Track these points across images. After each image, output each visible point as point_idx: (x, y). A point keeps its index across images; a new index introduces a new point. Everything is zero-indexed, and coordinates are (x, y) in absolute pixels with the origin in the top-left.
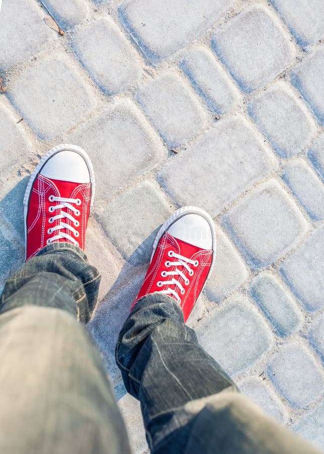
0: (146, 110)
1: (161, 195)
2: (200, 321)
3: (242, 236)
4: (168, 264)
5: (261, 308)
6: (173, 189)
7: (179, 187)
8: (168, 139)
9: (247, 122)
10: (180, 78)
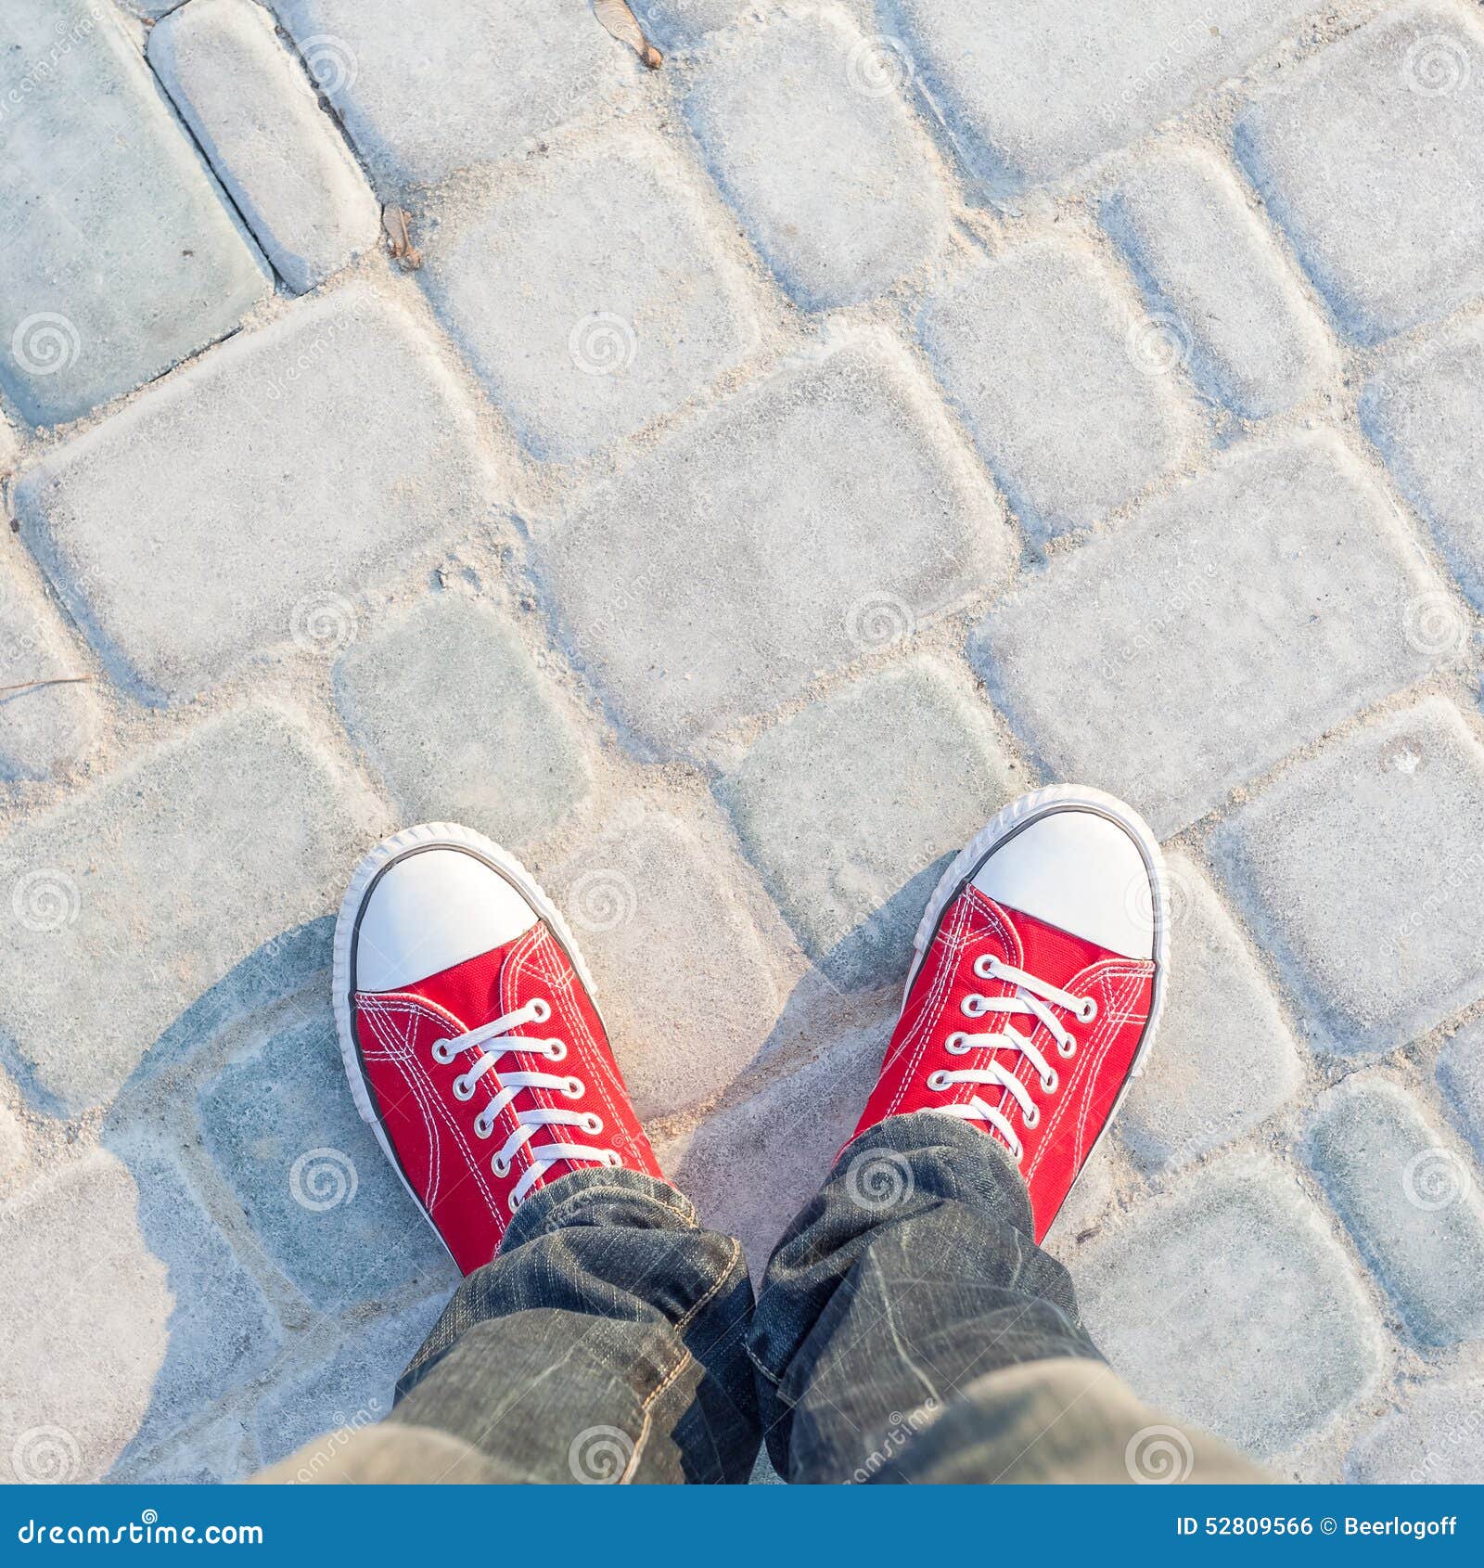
0: (948, 378)
1: (978, 718)
2: (1088, 1241)
3: (1290, 913)
4: (974, 1005)
5: (1346, 1218)
6: (1027, 698)
7: (1051, 693)
8: (1025, 497)
9: (1352, 462)
10: (1098, 263)
